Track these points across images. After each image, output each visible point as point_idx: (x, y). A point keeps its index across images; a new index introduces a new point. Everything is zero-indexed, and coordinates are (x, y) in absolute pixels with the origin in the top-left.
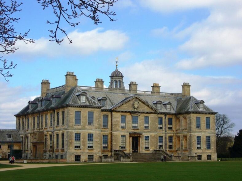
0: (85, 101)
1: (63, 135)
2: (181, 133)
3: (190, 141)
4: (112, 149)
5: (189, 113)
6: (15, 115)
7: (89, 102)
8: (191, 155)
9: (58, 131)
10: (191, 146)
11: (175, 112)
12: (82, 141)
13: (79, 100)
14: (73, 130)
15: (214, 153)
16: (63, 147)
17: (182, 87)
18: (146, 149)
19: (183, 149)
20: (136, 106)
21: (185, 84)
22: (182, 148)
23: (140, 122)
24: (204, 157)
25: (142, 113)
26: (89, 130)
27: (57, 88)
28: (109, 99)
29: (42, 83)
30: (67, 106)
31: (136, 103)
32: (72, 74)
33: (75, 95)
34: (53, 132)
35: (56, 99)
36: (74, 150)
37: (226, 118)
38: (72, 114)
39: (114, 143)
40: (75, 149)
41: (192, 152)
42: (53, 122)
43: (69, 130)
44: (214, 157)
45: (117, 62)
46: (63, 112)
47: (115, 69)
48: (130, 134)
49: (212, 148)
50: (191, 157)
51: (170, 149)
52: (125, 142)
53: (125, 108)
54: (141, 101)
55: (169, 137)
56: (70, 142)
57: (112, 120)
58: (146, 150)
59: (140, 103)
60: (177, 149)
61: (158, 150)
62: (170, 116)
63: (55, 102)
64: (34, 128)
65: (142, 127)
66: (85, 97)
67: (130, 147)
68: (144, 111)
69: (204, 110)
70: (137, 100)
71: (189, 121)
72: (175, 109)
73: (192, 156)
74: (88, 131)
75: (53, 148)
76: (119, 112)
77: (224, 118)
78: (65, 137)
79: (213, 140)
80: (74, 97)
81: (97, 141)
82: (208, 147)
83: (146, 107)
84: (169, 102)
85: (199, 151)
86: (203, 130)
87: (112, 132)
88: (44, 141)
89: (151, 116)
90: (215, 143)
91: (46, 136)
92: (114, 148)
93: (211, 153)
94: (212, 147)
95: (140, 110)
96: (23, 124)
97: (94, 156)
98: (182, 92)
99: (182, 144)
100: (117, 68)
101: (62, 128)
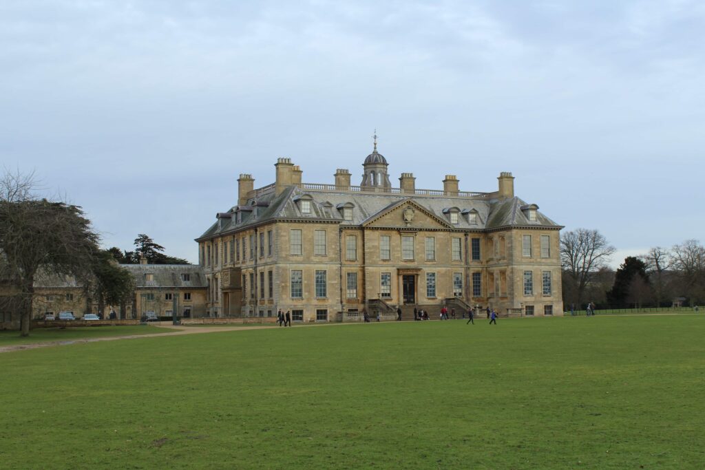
0: (309, 211)
1: (270, 273)
2: (495, 265)
3: (512, 279)
4: (364, 297)
5: (509, 228)
6: (196, 240)
7: (317, 212)
8: (513, 305)
9: (263, 267)
10: (513, 290)
11: (484, 228)
12: (305, 284)
13: (299, 209)
14: (288, 265)
15: (559, 301)
16: (271, 295)
17: (498, 180)
18: (430, 297)
19: (500, 295)
20: (409, 217)
21: (503, 174)
22: (497, 294)
23: (418, 247)
24: (539, 309)
25: (421, 230)
26: (318, 263)
27: (264, 188)
28: (360, 206)
29: (239, 180)
30: (275, 222)
31: (410, 212)
32: (287, 162)
33: (291, 200)
34: (255, 268)
35: (260, 208)
36: (291, 301)
37: (600, 237)
38: (285, 236)
39: (368, 287)
40: (293, 300)
41: (515, 300)
42: (254, 251)
43: (281, 265)
44: (558, 308)
45: (375, 137)
46: (269, 232)
47: (373, 150)
48: (398, 270)
49: (554, 293)
50: (513, 309)
51: (475, 296)
52: (390, 286)
53: (388, 221)
54: (418, 208)
55: (473, 274)
56: (283, 286)
57: (364, 245)
58: (429, 299)
59: (416, 211)
60: (488, 296)
61: (453, 299)
62: (476, 234)
63: (258, 214)
64: (226, 262)
65: (421, 257)
66: (308, 203)
67: (399, 294)
68: (425, 227)
69: (539, 223)
70: (411, 207)
71: (509, 243)
72: (485, 222)
73: (515, 308)
74: (317, 265)
75: (256, 297)
76: (377, 229)
77: (595, 238)
78: (274, 277)
79: (556, 278)
80: (289, 203)
81: (333, 284)
82: (547, 290)
83: (429, 219)
84: (474, 209)
85: (529, 300)
86: (536, 260)
87: (364, 267)
88: (242, 285)
89: (439, 237)
90: (560, 283)
91: (244, 276)
92: (368, 297)
93: (552, 302)
94: (554, 291)
95: (417, 225)
96: (209, 255)
97: (328, 311)
98: (498, 190)
99: (497, 285)
100: (375, 148)
101: (269, 260)
